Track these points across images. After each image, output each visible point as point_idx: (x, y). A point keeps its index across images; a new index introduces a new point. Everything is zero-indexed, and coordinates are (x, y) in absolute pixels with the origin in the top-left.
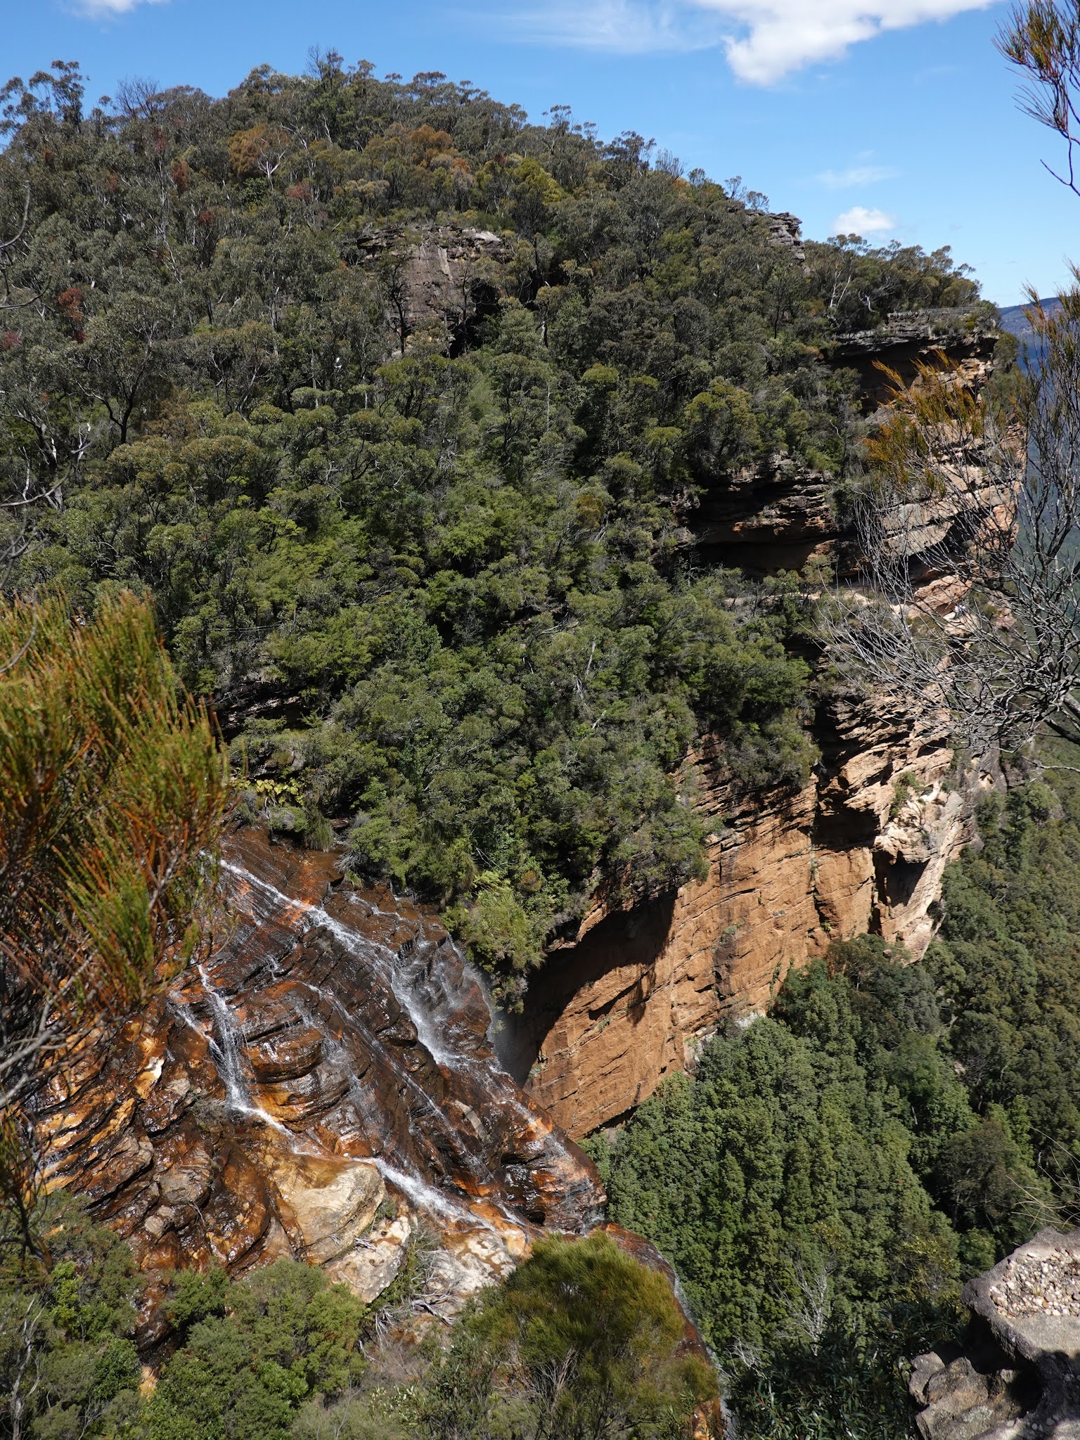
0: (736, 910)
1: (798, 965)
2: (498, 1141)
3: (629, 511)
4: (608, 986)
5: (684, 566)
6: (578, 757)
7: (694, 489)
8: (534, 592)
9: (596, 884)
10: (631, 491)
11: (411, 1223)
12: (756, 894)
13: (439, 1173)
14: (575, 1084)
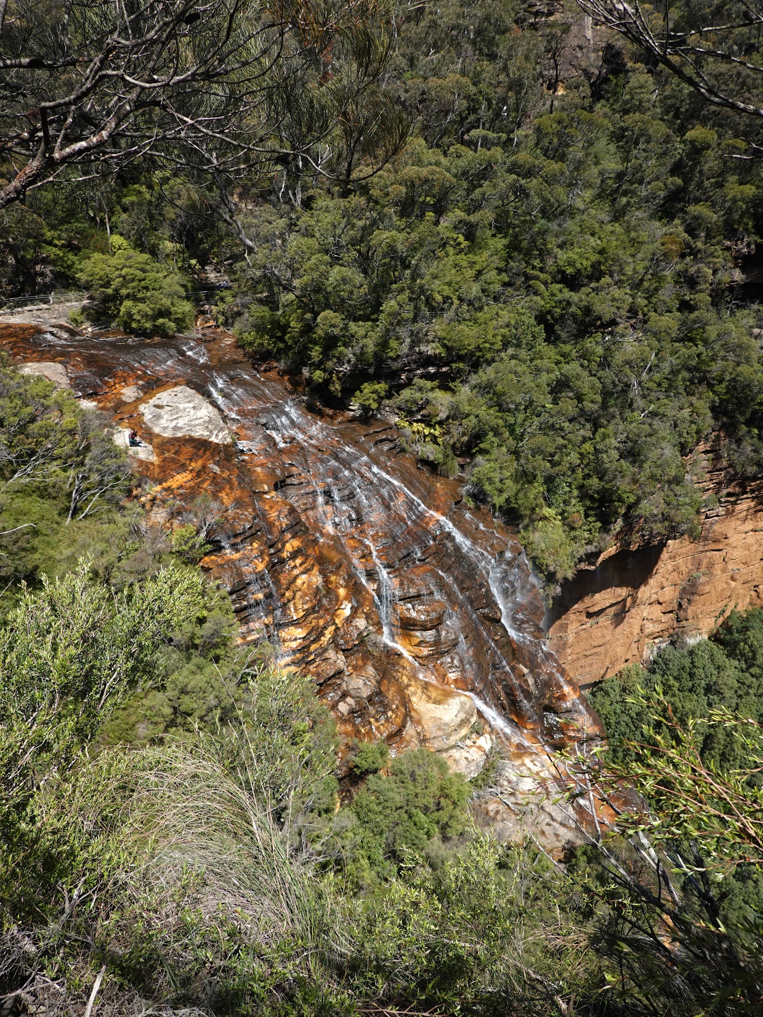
0: (705, 562)
1: (740, 609)
2: (543, 695)
3: (699, 251)
4: (604, 598)
5: (728, 299)
6: (627, 437)
7: (755, 238)
8: (618, 308)
9: (618, 529)
10: (703, 234)
11: (492, 740)
12: (723, 553)
13: (504, 709)
14: (566, 658)
